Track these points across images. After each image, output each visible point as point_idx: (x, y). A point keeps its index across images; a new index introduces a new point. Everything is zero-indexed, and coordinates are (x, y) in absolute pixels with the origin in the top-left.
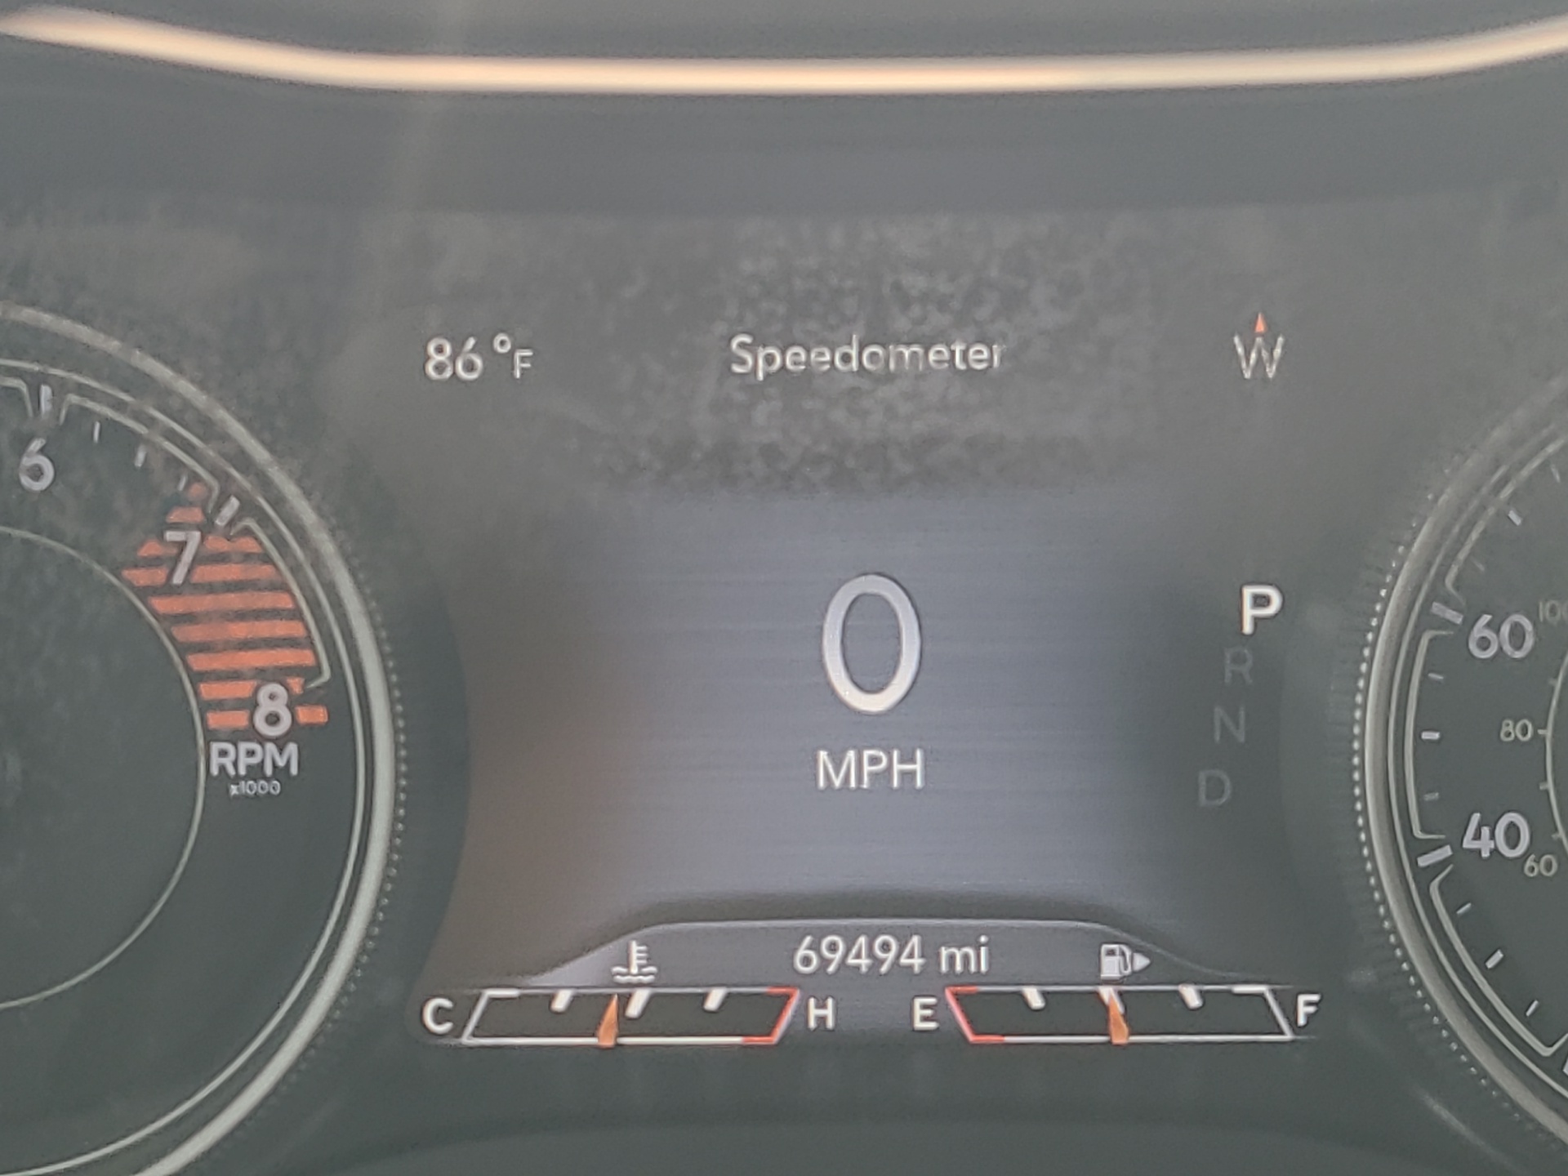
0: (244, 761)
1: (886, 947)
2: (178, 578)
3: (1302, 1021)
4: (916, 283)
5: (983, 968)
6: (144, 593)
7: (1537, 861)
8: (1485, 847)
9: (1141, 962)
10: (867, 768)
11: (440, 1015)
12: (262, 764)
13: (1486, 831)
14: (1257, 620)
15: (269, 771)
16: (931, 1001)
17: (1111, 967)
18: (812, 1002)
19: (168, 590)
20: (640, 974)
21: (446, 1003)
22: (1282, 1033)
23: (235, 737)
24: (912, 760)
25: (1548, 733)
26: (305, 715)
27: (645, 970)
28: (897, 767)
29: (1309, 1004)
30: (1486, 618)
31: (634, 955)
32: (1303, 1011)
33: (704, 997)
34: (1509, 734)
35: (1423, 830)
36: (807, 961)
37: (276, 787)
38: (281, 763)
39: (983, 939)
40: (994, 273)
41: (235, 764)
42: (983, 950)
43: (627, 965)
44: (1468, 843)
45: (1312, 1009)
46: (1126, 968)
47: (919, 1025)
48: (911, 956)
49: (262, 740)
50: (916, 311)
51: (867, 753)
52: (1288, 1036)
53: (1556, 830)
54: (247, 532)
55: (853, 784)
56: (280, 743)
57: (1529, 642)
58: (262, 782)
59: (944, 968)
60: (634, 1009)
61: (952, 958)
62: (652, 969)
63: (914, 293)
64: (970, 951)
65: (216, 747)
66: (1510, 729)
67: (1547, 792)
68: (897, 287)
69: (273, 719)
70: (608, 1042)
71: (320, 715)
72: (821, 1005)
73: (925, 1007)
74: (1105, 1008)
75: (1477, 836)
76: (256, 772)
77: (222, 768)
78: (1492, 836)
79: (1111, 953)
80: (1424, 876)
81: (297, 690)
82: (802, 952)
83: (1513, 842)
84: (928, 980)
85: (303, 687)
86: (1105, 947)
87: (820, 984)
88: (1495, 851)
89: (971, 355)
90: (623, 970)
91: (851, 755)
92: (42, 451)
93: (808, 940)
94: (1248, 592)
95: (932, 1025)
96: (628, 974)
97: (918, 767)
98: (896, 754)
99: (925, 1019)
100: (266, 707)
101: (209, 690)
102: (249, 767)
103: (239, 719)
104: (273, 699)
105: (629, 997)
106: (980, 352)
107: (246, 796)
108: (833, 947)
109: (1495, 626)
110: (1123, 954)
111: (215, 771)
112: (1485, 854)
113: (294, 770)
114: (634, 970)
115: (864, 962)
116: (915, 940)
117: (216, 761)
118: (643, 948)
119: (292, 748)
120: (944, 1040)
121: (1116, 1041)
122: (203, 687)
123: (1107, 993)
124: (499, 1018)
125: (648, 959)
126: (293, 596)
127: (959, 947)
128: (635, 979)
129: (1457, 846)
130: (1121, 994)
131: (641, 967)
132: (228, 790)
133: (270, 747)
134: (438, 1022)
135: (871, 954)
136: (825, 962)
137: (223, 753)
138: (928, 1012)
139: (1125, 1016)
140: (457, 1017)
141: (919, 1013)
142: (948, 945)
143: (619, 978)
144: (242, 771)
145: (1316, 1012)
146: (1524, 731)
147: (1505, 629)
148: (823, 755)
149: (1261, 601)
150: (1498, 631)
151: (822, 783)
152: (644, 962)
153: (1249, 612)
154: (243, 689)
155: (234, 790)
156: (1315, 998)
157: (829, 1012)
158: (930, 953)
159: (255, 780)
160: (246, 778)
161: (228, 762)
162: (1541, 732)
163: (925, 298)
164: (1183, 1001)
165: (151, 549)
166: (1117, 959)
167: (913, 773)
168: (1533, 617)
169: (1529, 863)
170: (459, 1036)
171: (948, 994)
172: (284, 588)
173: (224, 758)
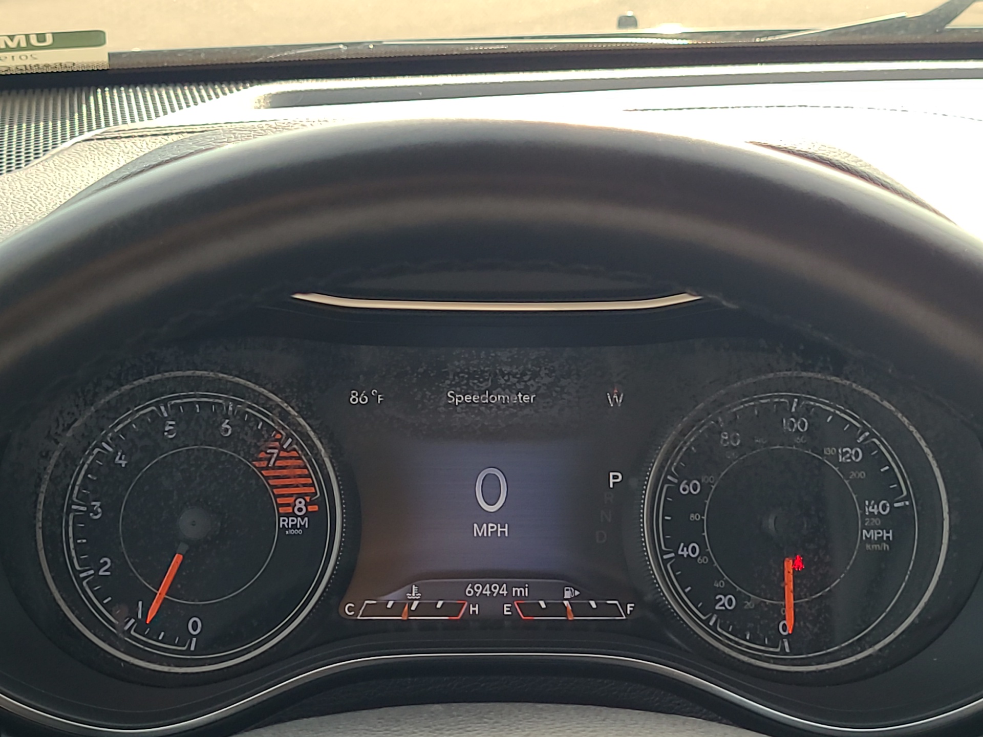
0: (290, 523)
1: (495, 588)
2: (271, 464)
3: (628, 612)
4: (506, 369)
5: (527, 594)
6: (261, 469)
7: (701, 558)
8: (685, 554)
9: (577, 593)
10: (490, 530)
11: (350, 609)
12: (297, 524)
13: (685, 549)
14: (614, 483)
15: (298, 526)
16: (510, 605)
17: (567, 595)
18: (471, 606)
19: (267, 468)
20: (416, 596)
21: (352, 605)
22: (622, 616)
23: (288, 515)
24: (504, 528)
25: (705, 518)
26: (310, 508)
27: (417, 595)
28: (500, 530)
29: (631, 607)
30: (685, 482)
31: (414, 590)
32: (629, 609)
33: (437, 603)
34: (692, 518)
35: (665, 547)
36: (470, 592)
37: (300, 532)
38: (303, 524)
39: (527, 585)
40: (530, 366)
41: (288, 524)
42: (527, 589)
43: (411, 593)
44: (680, 552)
45: (632, 609)
46: (572, 595)
47: (506, 613)
48: (503, 590)
49: (297, 516)
50: (506, 378)
51: (490, 525)
52: (624, 617)
53: (707, 548)
54: (294, 450)
55: (485, 535)
56: (302, 517)
57: (698, 490)
58: (296, 530)
59: (514, 594)
60: (413, 608)
61: (516, 591)
62: (420, 594)
63: (506, 372)
64: (522, 589)
65: (282, 519)
66: (693, 517)
67: (704, 536)
68: (501, 370)
69: (300, 510)
70: (405, 618)
71: (316, 508)
72: (474, 607)
73: (507, 607)
74: (566, 608)
75: (683, 550)
76: (294, 527)
77: (283, 525)
78: (687, 550)
79: (567, 590)
80: (665, 562)
81: (308, 500)
82: (468, 589)
83: (694, 553)
84: (509, 598)
85: (310, 499)
86: (566, 588)
87: (474, 600)
88: (688, 555)
89: (524, 398)
90: (410, 595)
91: (485, 525)
92: (228, 424)
93: (470, 585)
94: (611, 474)
95: (510, 613)
96: (412, 596)
97: (506, 530)
98: (499, 525)
99: (507, 611)
100: (298, 506)
101: (280, 501)
102: (292, 525)
103: (290, 510)
104: (300, 503)
105: (412, 603)
106: (526, 397)
107: (291, 535)
108: (478, 588)
109: (688, 484)
110: (571, 590)
111: (281, 526)
112: (685, 556)
113: (307, 526)
114: (414, 594)
115: (488, 593)
116: (505, 585)
117: (281, 523)
118: (417, 588)
119: (306, 519)
120: (514, 617)
121: (570, 619)
122: (278, 500)
123: (566, 603)
124: (369, 610)
125: (418, 591)
126: (308, 470)
127: (519, 588)
128: (414, 598)
129: (676, 553)
130: (570, 604)
131: (416, 594)
132: (285, 533)
133: (299, 519)
134: (350, 612)
135: (490, 590)
136: (475, 592)
137: (284, 521)
138: (509, 609)
139: (572, 610)
140: (355, 610)
141: (505, 609)
142: (515, 587)
143: (409, 597)
144: (290, 526)
145: (633, 610)
146: (697, 517)
147: (691, 485)
148: (475, 525)
149: (615, 477)
150: (689, 486)
151: (475, 535)
152: (417, 592)
153: (612, 481)
154: (290, 500)
155: (287, 532)
156: (633, 605)
157: (476, 609)
158: (509, 590)
159: (294, 530)
160: (291, 529)
161: (285, 523)
162: (703, 517)
163: (509, 374)
164: (591, 606)
165: (262, 455)
166: (569, 592)
167: (504, 532)
168: (699, 481)
169: (699, 559)
170: (357, 616)
171: (515, 603)
172: (306, 467)
173: (283, 522)
